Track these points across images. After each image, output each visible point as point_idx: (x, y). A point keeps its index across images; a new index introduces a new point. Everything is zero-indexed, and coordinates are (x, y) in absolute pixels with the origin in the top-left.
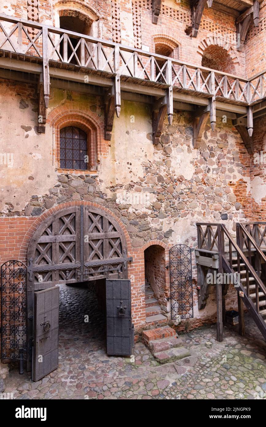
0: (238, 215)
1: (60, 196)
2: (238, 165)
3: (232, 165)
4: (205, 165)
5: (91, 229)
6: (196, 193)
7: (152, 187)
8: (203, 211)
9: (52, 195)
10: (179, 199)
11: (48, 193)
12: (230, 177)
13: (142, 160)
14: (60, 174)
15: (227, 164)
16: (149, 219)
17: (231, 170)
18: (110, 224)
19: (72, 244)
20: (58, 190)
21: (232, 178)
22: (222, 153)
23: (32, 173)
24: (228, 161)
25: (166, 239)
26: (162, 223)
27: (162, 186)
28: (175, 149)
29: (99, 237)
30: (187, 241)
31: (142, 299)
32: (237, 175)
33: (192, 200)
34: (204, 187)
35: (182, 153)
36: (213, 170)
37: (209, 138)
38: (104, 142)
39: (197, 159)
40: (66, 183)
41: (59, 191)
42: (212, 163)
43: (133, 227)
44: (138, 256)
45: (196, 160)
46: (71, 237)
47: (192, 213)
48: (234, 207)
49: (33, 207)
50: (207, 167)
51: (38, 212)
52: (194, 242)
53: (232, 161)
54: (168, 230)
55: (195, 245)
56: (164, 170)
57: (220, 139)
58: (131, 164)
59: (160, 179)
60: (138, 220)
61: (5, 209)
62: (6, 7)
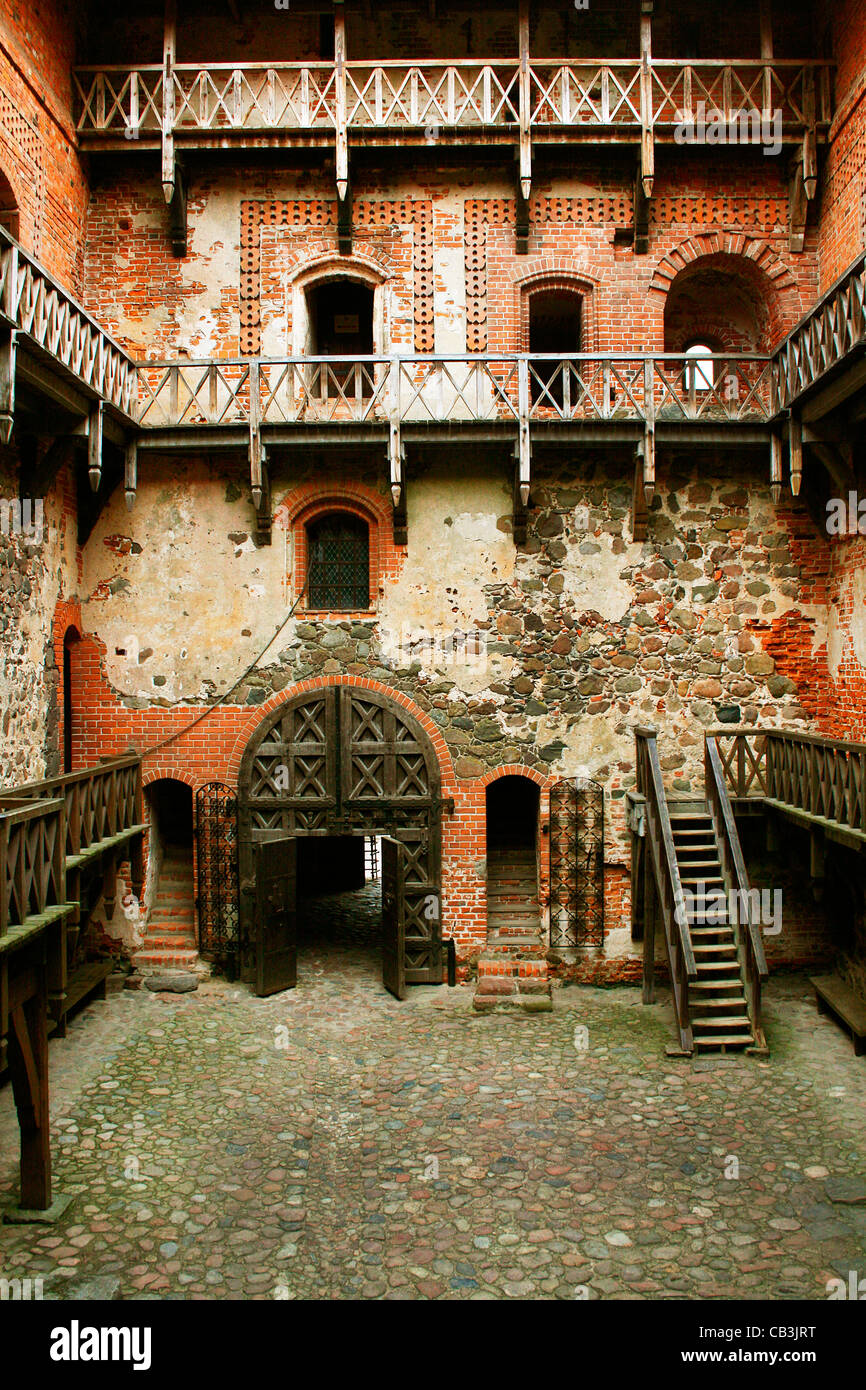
0: (779, 710)
1: (300, 665)
2: (781, 574)
3: (762, 576)
4: (669, 581)
5: (357, 733)
6: (636, 652)
7: (511, 641)
8: (656, 699)
9: (284, 665)
10: (587, 668)
11: (277, 661)
12: (752, 608)
13: (485, 580)
14: (299, 623)
15: (745, 572)
16: (501, 716)
17: (759, 590)
18: (400, 724)
19: (319, 762)
20: (298, 653)
21: (759, 610)
22: (729, 545)
23: (248, 624)
24: (746, 564)
25: (545, 764)
26: (534, 727)
27: (537, 638)
28: (577, 545)
29: (374, 749)
30: (605, 771)
31: (480, 891)
32: (778, 601)
33: (624, 670)
34: (663, 637)
35: (596, 555)
36: (696, 591)
37: (685, 508)
38: (392, 549)
39: (641, 566)
40: (312, 639)
41: (298, 656)
42: (692, 574)
43: (460, 731)
44: (468, 797)
45: (638, 570)
46: (317, 748)
47: (621, 704)
48: (766, 687)
49: (250, 688)
50: (674, 584)
51: (258, 697)
52: (623, 776)
53: (762, 563)
54: (550, 742)
55: (626, 783)
56: (545, 601)
57: (721, 506)
58: (455, 592)
59: (533, 622)
60: (471, 718)
61: (203, 691)
62: (203, 318)
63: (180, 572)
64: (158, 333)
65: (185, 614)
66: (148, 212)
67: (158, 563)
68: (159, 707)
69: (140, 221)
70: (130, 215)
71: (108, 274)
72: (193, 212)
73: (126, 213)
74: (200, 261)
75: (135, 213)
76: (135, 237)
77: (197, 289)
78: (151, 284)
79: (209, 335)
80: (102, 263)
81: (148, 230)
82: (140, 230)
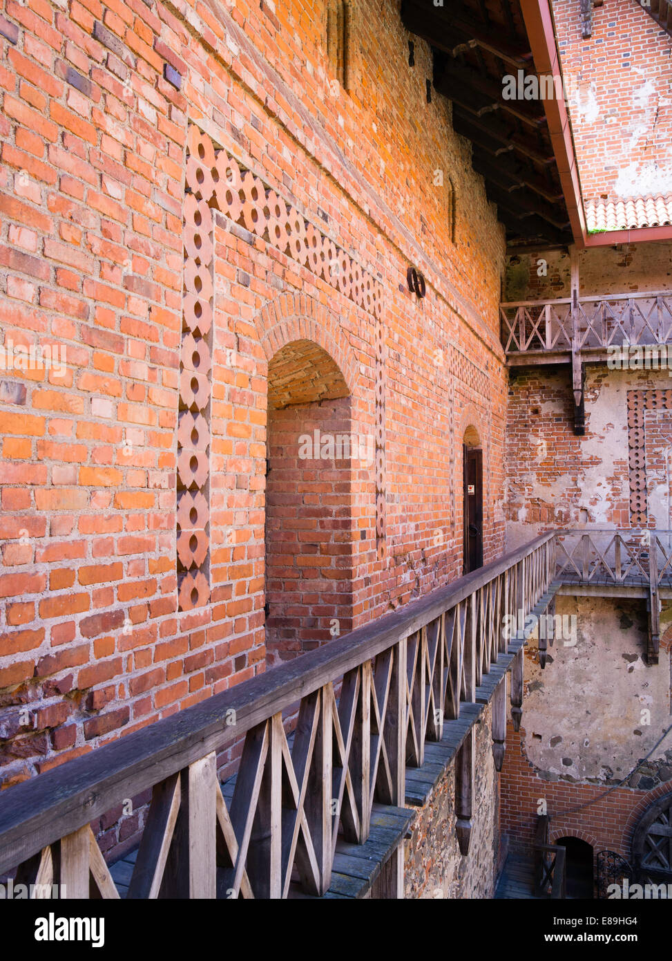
9: (669, 761)
11: (664, 757)
49: (641, 776)
51: (648, 783)
61: (602, 773)
62: (600, 484)
63: (583, 680)
64: (564, 495)
65: (587, 712)
66: (553, 401)
67: (566, 671)
68: (566, 782)
69: (549, 408)
70: (539, 404)
71: (524, 450)
72: (589, 400)
73: (535, 402)
74: (596, 439)
75: (543, 401)
76: (544, 420)
77: (595, 461)
78: (557, 457)
79: (604, 498)
80: (519, 440)
81: (554, 415)
82: (547, 415)
